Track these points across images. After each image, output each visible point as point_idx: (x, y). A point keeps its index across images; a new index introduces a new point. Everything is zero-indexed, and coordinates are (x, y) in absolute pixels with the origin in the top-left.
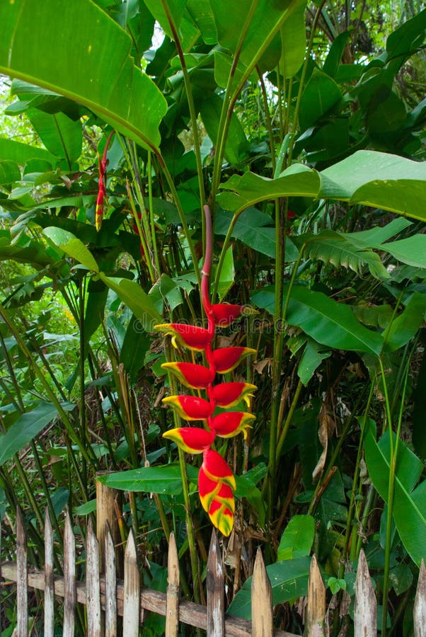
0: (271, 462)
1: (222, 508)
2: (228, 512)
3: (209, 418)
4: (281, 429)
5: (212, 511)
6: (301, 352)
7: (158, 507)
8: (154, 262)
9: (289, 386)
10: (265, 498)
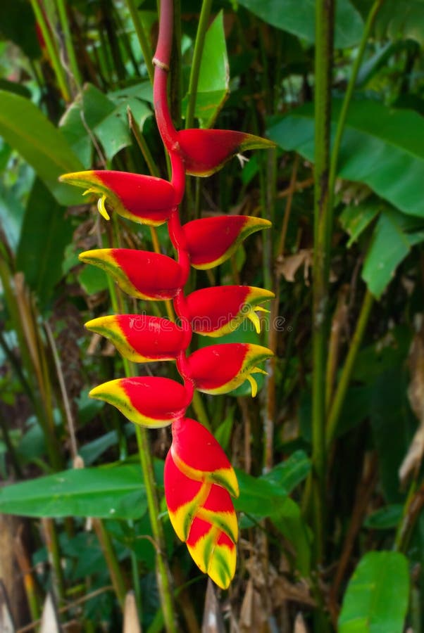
0: (317, 449)
1: (213, 532)
2: (224, 539)
3: (181, 357)
4: (335, 386)
5: (193, 540)
6: (369, 233)
7: (104, 547)
8: (67, 60)
9: (347, 302)
10: (308, 519)
